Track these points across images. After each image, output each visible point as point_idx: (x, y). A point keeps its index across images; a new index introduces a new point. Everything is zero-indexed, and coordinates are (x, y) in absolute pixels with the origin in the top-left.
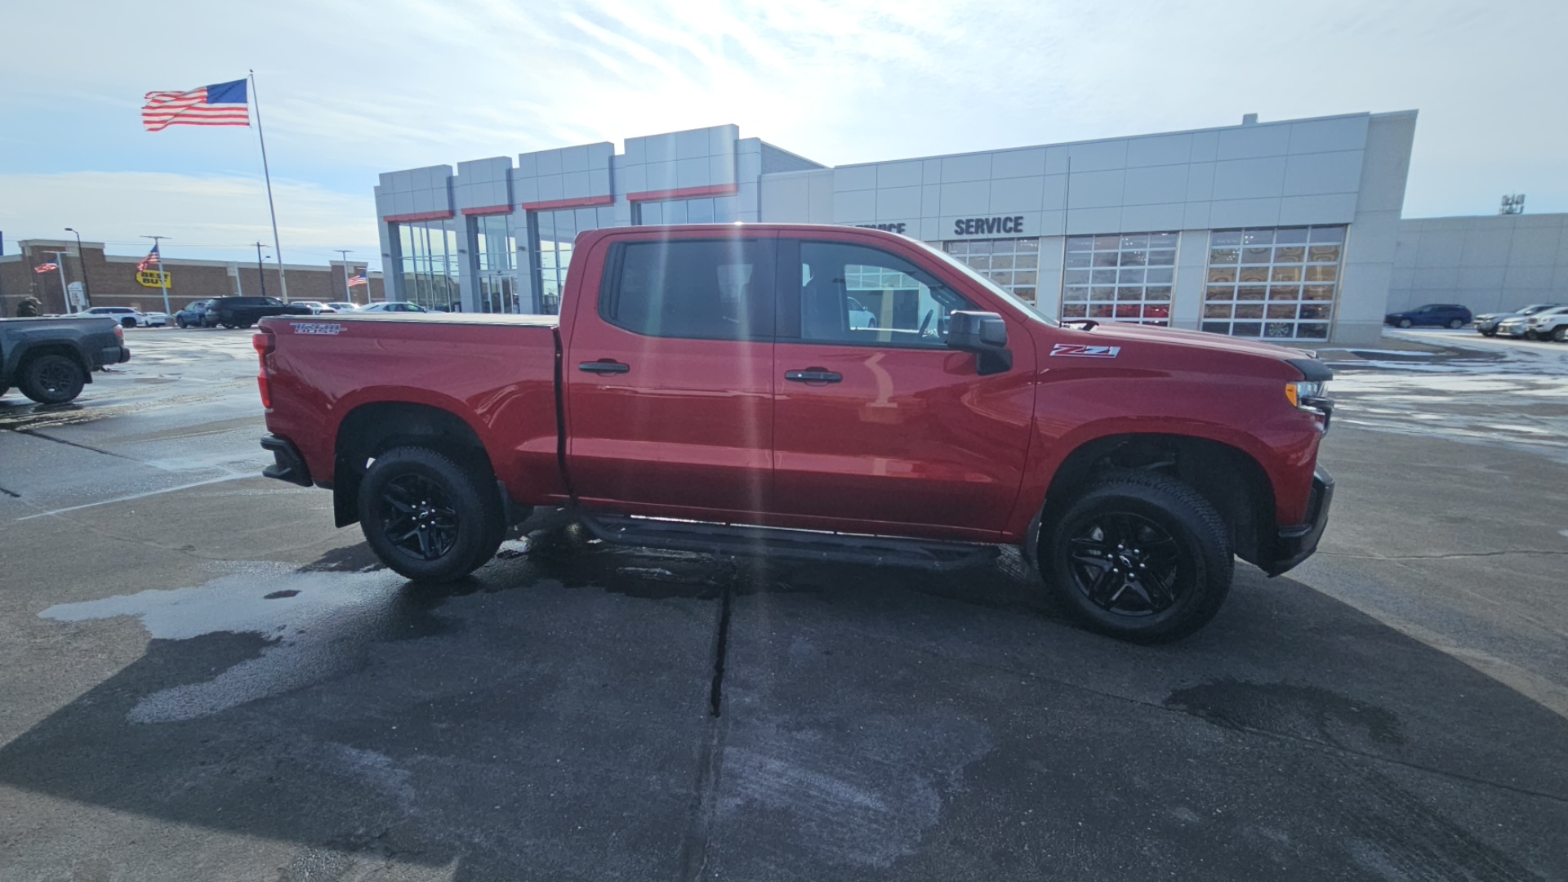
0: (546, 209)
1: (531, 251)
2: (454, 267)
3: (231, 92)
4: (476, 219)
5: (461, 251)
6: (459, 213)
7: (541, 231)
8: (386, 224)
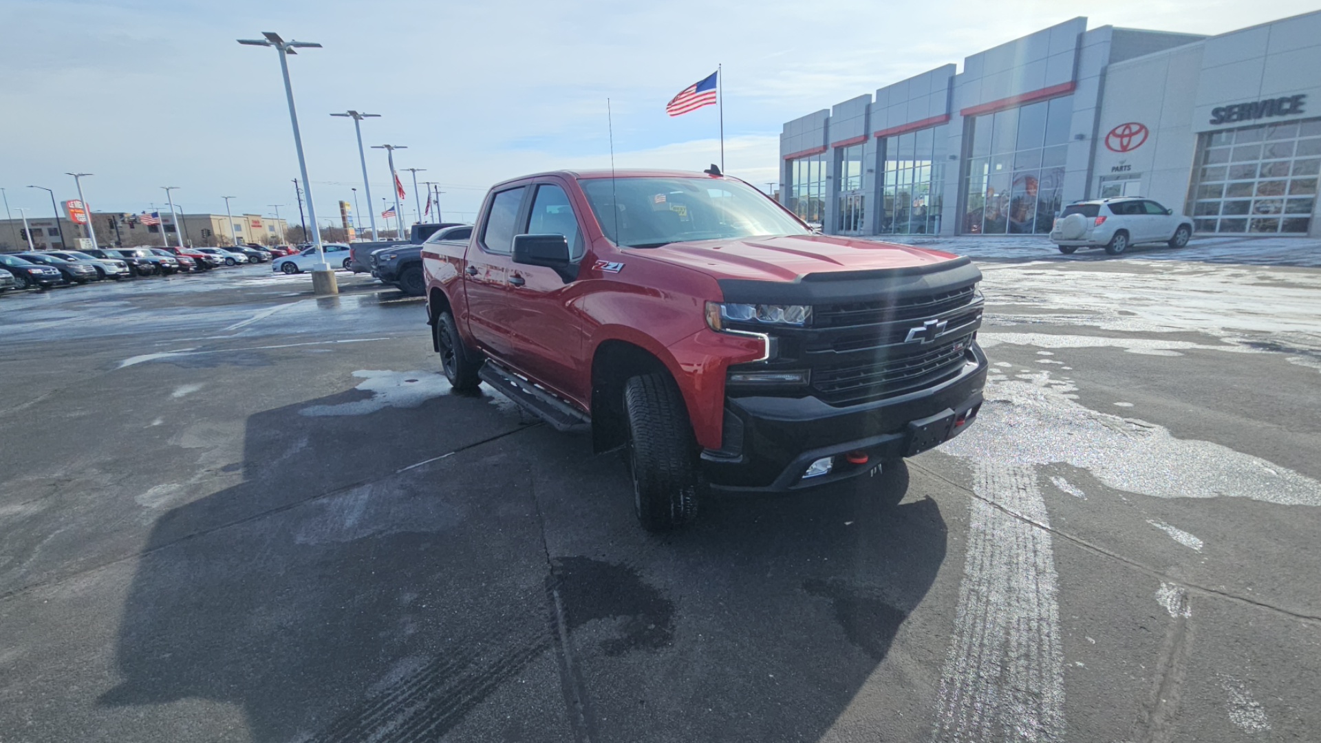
0: (892, 135)
1: (877, 173)
2: (823, 190)
3: (709, 83)
4: (842, 150)
5: (828, 177)
6: (830, 147)
7: (889, 153)
8: (784, 161)
